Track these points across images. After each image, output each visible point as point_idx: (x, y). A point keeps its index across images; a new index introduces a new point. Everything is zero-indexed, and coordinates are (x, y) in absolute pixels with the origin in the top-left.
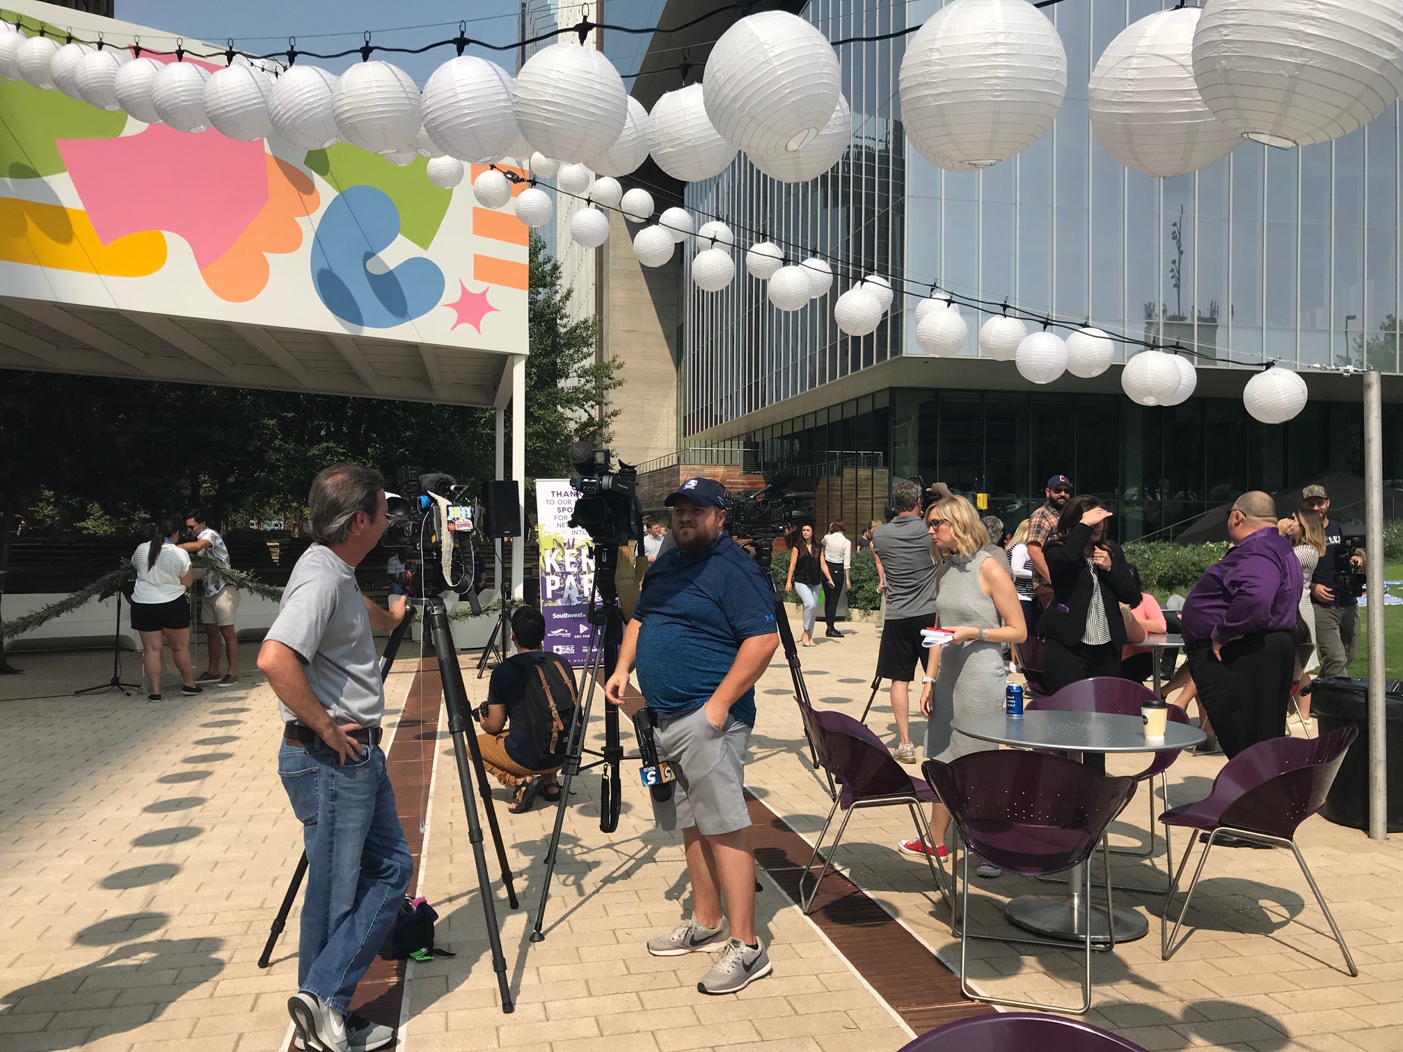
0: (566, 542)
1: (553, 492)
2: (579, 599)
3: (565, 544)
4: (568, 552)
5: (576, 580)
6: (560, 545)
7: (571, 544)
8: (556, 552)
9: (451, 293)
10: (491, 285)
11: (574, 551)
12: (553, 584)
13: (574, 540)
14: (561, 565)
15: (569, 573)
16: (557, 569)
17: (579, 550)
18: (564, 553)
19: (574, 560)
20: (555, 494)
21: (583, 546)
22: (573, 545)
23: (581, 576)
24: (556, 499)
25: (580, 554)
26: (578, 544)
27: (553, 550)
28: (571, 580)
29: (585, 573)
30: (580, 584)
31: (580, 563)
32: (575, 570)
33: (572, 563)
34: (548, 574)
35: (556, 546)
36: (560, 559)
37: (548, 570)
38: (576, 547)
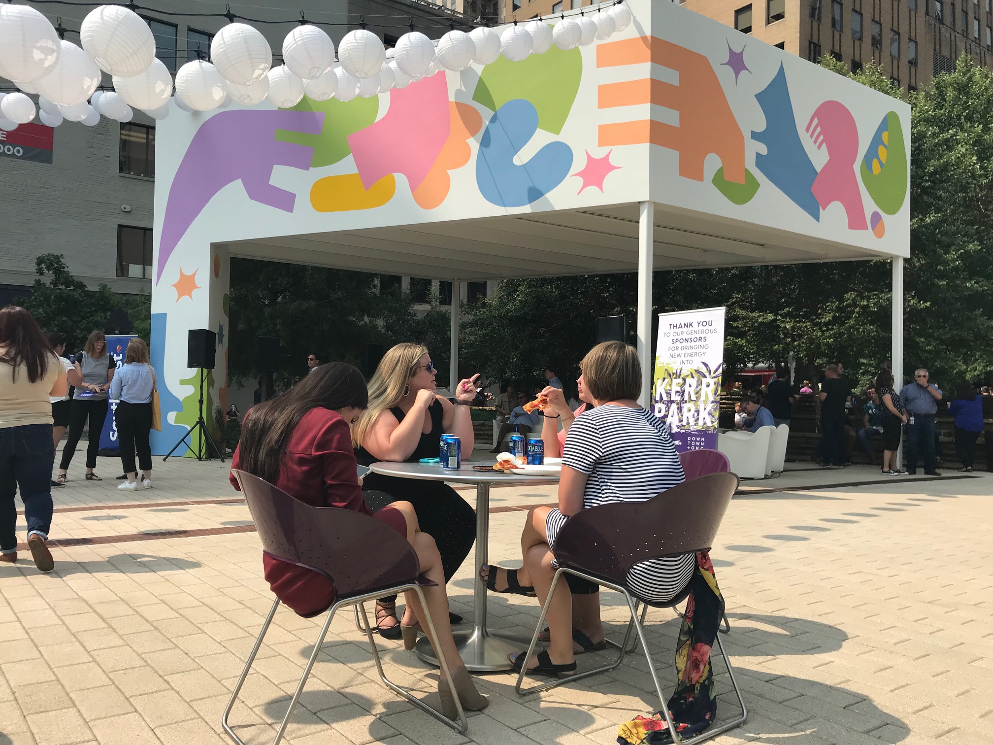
0: (675, 371)
1: (670, 325)
2: (678, 427)
3: (674, 374)
4: (675, 381)
5: (678, 408)
6: (670, 375)
7: (678, 374)
8: (666, 381)
9: (579, 164)
10: (613, 148)
11: (680, 381)
12: (660, 412)
13: (681, 370)
14: (668, 394)
15: (673, 402)
16: (665, 398)
17: (684, 380)
18: (672, 383)
19: (679, 389)
20: (672, 326)
21: (687, 376)
22: (680, 375)
23: (683, 405)
24: (672, 331)
25: (684, 384)
26: (684, 374)
27: (664, 379)
28: (674, 407)
29: (686, 402)
30: (681, 412)
31: (684, 392)
32: (678, 398)
33: (677, 392)
34: (657, 402)
35: (666, 376)
36: (668, 388)
37: (658, 398)
38: (682, 376)
